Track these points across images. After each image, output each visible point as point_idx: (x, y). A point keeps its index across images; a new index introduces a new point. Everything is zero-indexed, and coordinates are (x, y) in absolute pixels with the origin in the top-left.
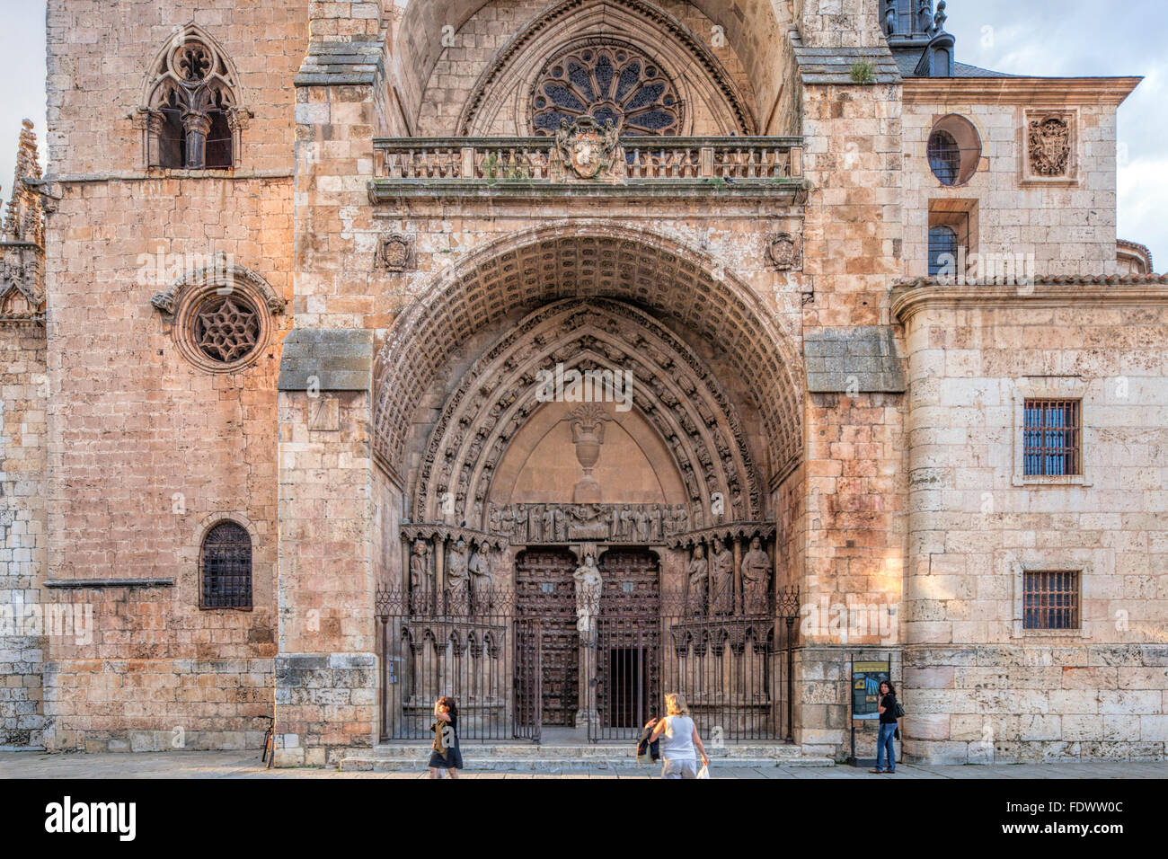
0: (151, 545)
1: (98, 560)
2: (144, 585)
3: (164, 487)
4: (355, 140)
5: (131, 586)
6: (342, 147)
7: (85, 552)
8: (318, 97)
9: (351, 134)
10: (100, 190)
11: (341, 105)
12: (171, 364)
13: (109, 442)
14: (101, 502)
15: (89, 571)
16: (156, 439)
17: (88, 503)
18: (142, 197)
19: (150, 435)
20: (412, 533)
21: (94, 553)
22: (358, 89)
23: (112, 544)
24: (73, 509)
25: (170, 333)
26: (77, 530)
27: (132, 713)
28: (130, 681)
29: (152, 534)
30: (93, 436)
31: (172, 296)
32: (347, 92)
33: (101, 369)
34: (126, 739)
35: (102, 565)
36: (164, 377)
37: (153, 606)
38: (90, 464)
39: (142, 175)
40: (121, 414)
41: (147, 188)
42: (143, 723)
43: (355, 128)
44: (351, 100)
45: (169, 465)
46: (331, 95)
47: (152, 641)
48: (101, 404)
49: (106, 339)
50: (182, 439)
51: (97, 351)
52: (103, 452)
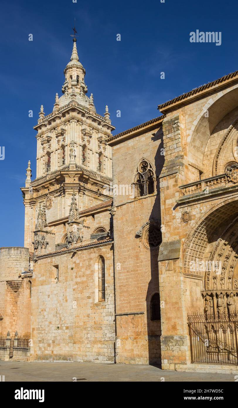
0: (139, 302)
1: (127, 307)
2: (137, 314)
3: (141, 285)
4: (174, 188)
5: (134, 314)
6: (171, 190)
7: (124, 305)
8: (165, 180)
9: (173, 187)
10: (124, 206)
11: (170, 180)
12: (142, 250)
13: (128, 274)
14: (127, 291)
15: (125, 310)
16: (139, 271)
17: (124, 291)
18: (133, 206)
19: (137, 270)
20: (205, 294)
21: (126, 305)
22: (174, 175)
23: (130, 302)
24: (121, 293)
25: (141, 241)
26: (122, 299)
27: (136, 352)
28: (135, 342)
29: (139, 299)
30: (125, 272)
31: (141, 231)
32: (172, 176)
33: (126, 254)
34: (135, 360)
35: (128, 309)
36: (140, 254)
37: (140, 319)
38: (124, 280)
39: (133, 200)
40: (131, 266)
41: (134, 203)
42: (139, 355)
43: (174, 185)
44: (173, 178)
45: (142, 278)
46: (168, 178)
47: (140, 331)
48: (126, 263)
49: (127, 246)
50: (145, 271)
51: (125, 249)
52: (127, 277)
